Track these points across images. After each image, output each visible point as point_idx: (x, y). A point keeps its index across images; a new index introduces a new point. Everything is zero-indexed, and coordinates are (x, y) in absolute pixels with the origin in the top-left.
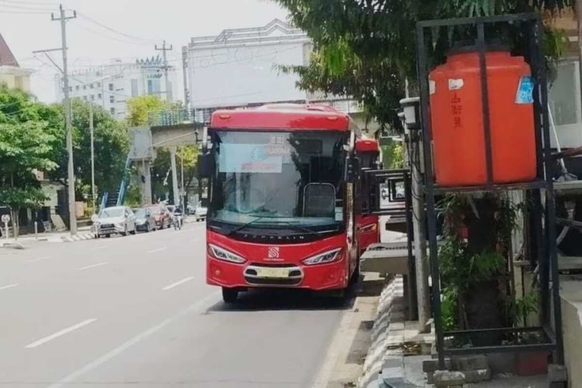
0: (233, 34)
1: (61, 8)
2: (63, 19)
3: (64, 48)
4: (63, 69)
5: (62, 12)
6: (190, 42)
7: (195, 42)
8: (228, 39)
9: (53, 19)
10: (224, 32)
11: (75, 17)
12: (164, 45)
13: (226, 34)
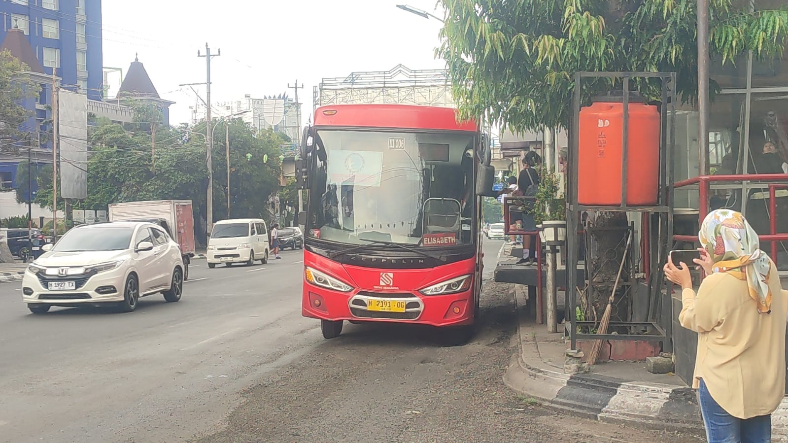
0: (361, 76)
1: (207, 45)
2: (209, 56)
3: (209, 83)
4: (206, 101)
5: (208, 50)
6: (321, 82)
7: (325, 82)
8: (356, 81)
9: (199, 56)
10: (352, 74)
11: (219, 54)
12: (296, 84)
13: (354, 76)
